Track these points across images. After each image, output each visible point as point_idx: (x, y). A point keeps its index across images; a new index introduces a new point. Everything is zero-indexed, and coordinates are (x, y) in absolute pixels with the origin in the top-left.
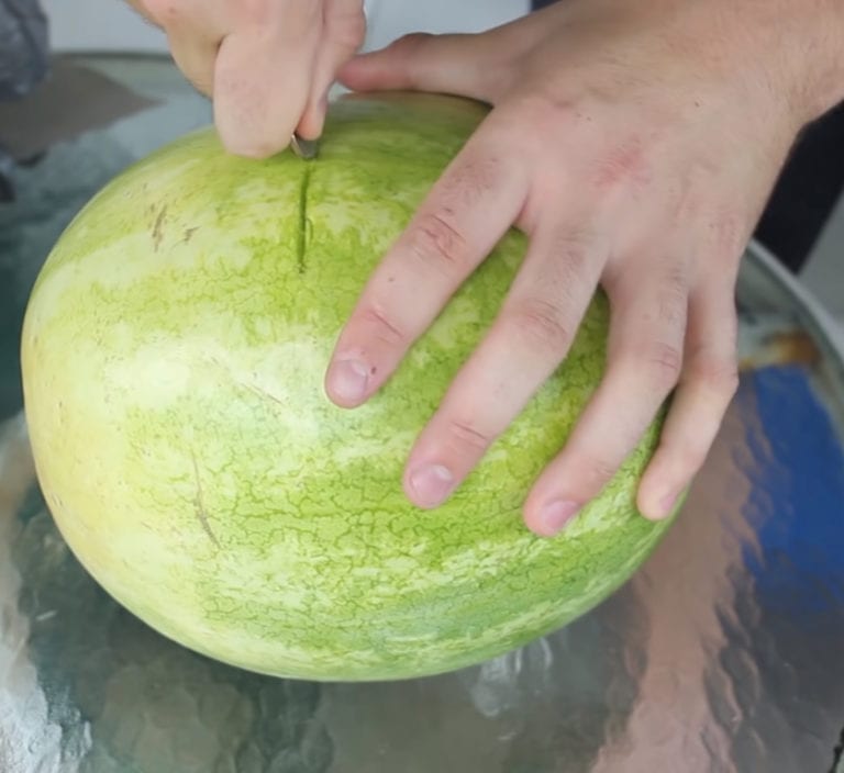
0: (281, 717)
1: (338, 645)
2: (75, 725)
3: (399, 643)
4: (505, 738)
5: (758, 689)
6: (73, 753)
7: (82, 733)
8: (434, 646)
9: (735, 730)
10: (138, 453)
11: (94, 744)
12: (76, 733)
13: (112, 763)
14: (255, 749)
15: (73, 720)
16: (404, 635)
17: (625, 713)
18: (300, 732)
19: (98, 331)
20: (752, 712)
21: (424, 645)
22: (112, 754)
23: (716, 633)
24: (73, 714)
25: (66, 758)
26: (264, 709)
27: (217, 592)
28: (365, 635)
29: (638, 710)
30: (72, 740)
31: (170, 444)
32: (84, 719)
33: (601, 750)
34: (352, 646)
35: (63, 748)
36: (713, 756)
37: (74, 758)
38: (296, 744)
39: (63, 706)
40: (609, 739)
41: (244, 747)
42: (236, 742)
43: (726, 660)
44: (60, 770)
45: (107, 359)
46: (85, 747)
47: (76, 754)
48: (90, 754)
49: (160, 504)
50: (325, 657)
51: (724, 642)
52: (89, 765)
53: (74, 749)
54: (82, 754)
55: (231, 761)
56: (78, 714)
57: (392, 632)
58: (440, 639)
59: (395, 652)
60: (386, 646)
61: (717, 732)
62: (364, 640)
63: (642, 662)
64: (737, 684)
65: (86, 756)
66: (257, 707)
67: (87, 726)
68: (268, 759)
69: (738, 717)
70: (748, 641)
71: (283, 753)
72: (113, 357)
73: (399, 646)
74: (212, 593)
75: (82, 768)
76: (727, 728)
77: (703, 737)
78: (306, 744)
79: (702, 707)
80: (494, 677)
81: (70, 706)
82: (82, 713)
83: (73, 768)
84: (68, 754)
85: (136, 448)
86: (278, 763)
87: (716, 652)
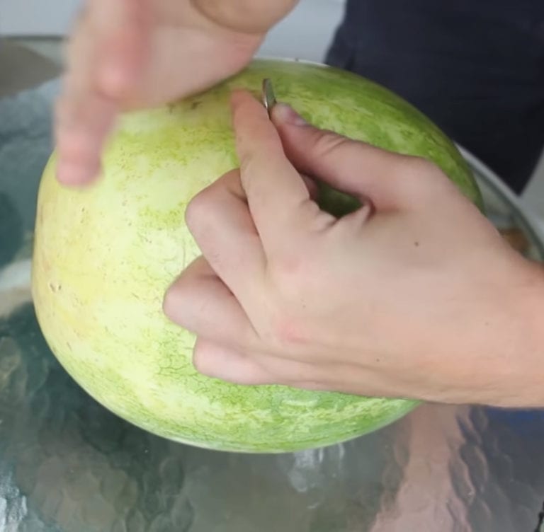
0: (157, 493)
1: (248, 403)
2: (15, 499)
3: (290, 406)
4: (311, 507)
5: (486, 473)
6: (14, 518)
7: (20, 504)
8: (310, 413)
9: (471, 501)
10: (142, 241)
11: (28, 512)
12: (16, 504)
13: (41, 524)
14: (139, 515)
15: (14, 495)
16: (296, 399)
17: (395, 490)
18: (170, 502)
19: (123, 160)
20: (482, 489)
21: (305, 411)
22: (40, 518)
23: (458, 434)
24: (14, 490)
25: (10, 521)
26: (146, 487)
27: (175, 351)
28: (270, 395)
29: (404, 487)
30: (14, 509)
31: (168, 235)
32: (22, 494)
33: (378, 515)
34: (257, 405)
35: (8, 514)
36: (455, 519)
37: (15, 521)
38: (167, 511)
39: (7, 486)
40: (383, 508)
41: (132, 513)
42: (126, 510)
43: (464, 453)
44: (5, 530)
45: (128, 177)
46: (23, 513)
47: (16, 518)
48: (27, 518)
49: (151, 278)
50: (235, 413)
51: (463, 441)
52: (25, 526)
53: (15, 515)
54: (21, 518)
55: (123, 523)
56: (18, 491)
57: (289, 395)
58: (317, 407)
59: (285, 414)
60: (280, 407)
61: (458, 503)
62: (268, 400)
63: (407, 455)
64: (471, 469)
65: (23, 519)
66: (141, 487)
67: (24, 499)
68: (149, 521)
69: (472, 493)
70: (480, 441)
71: (159, 517)
72: (133, 176)
73: (289, 409)
74: (171, 352)
75: (20, 528)
76: (465, 500)
77: (448, 506)
78: (175, 512)
79: (447, 485)
80: (305, 465)
81: (12, 486)
82: (20, 490)
83: (14, 528)
84: (11, 518)
85: (141, 236)
86: (155, 525)
87: (457, 447)
